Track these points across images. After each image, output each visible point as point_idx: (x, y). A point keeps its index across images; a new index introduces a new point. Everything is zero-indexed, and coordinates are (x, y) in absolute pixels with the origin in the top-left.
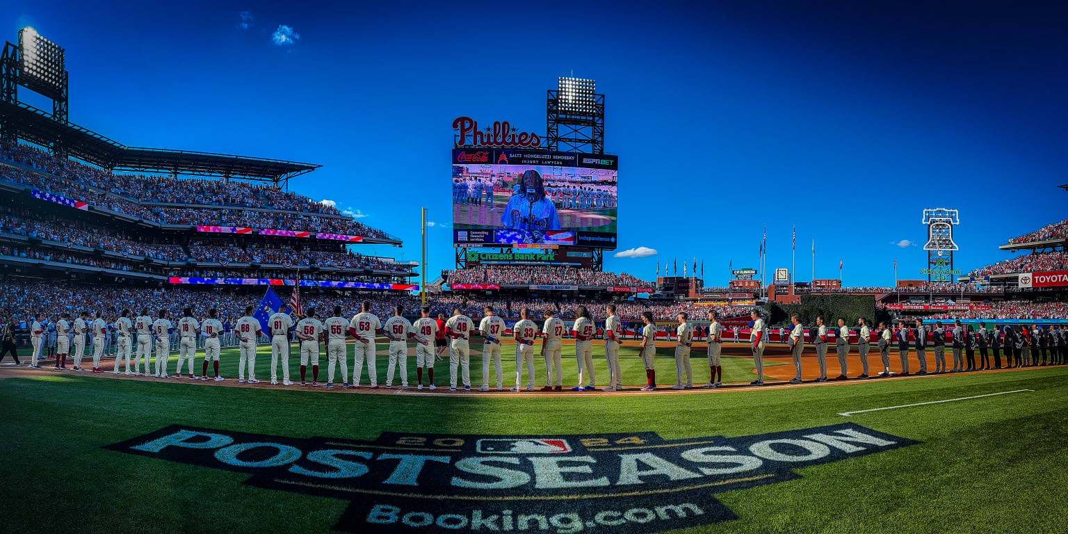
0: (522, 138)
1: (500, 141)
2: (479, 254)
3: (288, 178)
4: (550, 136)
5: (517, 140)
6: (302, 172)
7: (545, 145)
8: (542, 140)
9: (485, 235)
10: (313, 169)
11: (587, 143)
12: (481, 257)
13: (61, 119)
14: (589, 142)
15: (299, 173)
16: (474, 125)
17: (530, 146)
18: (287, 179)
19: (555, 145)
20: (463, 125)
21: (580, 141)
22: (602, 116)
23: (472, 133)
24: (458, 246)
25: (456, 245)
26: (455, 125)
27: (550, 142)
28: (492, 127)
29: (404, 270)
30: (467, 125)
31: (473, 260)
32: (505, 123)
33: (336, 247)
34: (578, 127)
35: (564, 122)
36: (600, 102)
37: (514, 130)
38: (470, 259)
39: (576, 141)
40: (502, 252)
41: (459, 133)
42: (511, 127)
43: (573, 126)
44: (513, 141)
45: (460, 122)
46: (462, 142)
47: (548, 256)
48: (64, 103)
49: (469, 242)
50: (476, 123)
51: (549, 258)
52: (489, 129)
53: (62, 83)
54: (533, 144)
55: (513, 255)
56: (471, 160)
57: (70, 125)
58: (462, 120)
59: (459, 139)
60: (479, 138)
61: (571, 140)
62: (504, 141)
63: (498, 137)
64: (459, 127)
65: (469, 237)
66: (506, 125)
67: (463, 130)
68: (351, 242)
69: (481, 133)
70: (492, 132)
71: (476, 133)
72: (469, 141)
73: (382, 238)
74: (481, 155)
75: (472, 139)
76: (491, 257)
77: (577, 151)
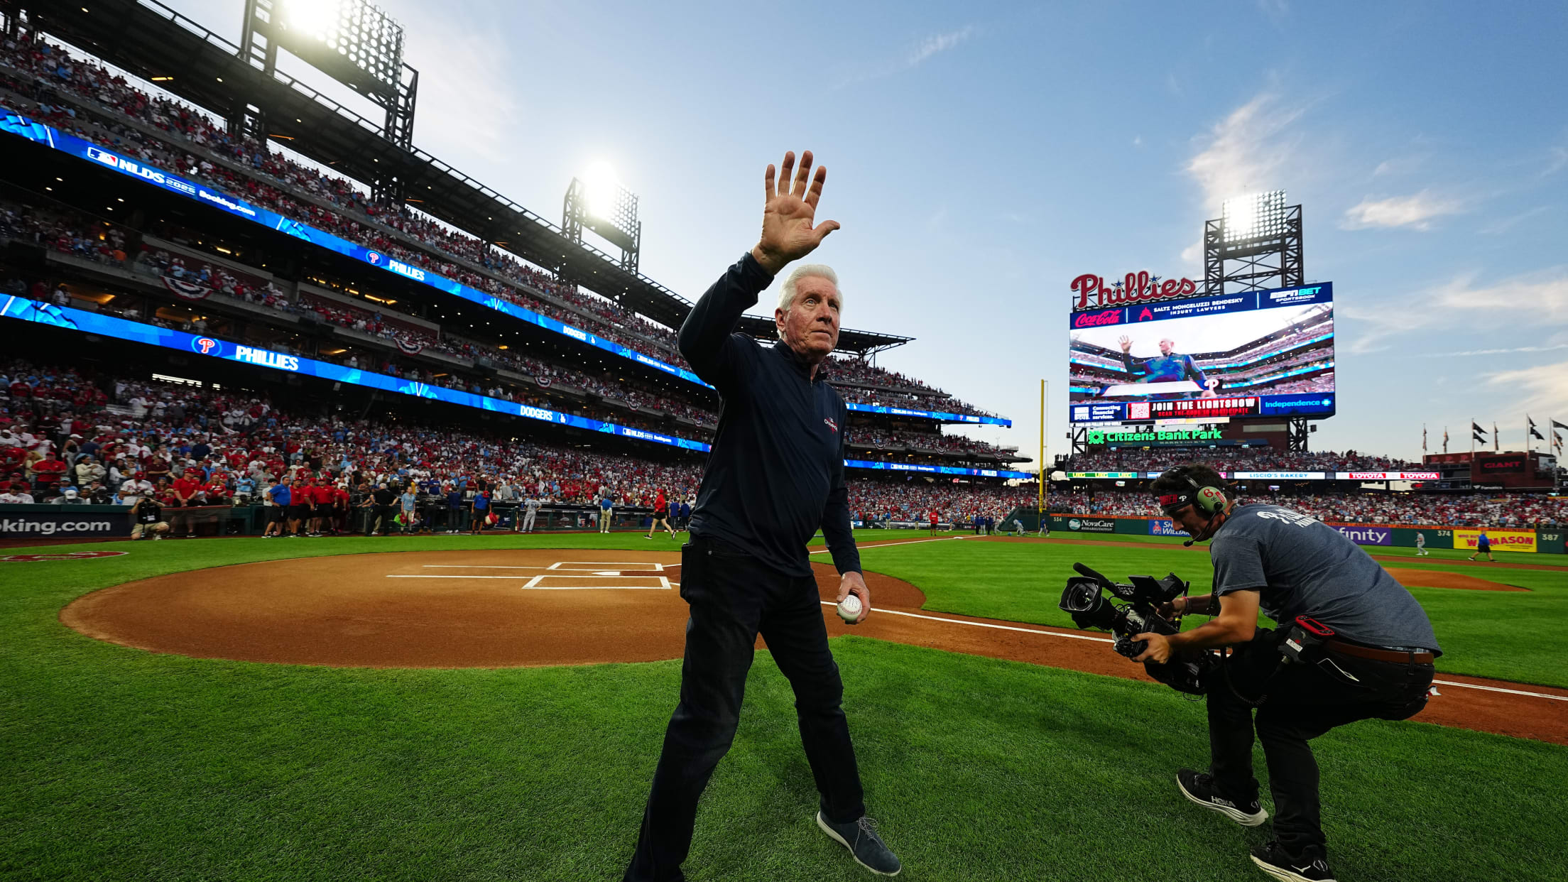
0: (1168, 287)
1: (1135, 295)
2: (1105, 435)
3: (876, 351)
4: (1210, 278)
5: (1159, 291)
6: (892, 345)
7: (1203, 290)
8: (1198, 285)
9: (1115, 411)
10: (905, 341)
11: (1272, 276)
12: (1108, 438)
13: (630, 270)
14: (1275, 273)
15: (888, 346)
16: (1098, 281)
17: (1181, 295)
18: (874, 353)
19: (1218, 287)
20: (1084, 285)
21: (1260, 275)
22: (1298, 235)
23: (1096, 291)
24: (1074, 426)
25: (1072, 425)
26: (1074, 286)
27: (1211, 286)
28: (1123, 280)
29: (1009, 455)
30: (1090, 284)
31: (1096, 442)
32: (1141, 274)
33: (931, 427)
34: (1256, 258)
35: (1234, 255)
36: (1295, 216)
37: (1154, 279)
38: (1092, 441)
39: (1253, 276)
40: (1138, 431)
41: (1078, 293)
42: (1151, 276)
43: (1249, 259)
44: (1154, 293)
45: (1081, 282)
46: (1083, 302)
47: (1210, 433)
48: (634, 255)
49: (1091, 420)
50: (1101, 279)
51: (1213, 435)
52: (1119, 284)
53: (634, 232)
54: (1184, 292)
55: (1156, 434)
56: (1095, 322)
57: (640, 277)
58: (1084, 279)
59: (1078, 301)
60: (1105, 296)
61: (1244, 277)
62: (1140, 295)
63: (1133, 291)
64: (1080, 287)
65: (1091, 414)
66: (1144, 275)
67: (1085, 290)
68: (948, 422)
69: (1108, 291)
70: (1124, 287)
71: (1101, 291)
72: (1092, 301)
73: (984, 418)
74: (1110, 315)
75: (1096, 299)
76: (1123, 437)
77: (1256, 289)
